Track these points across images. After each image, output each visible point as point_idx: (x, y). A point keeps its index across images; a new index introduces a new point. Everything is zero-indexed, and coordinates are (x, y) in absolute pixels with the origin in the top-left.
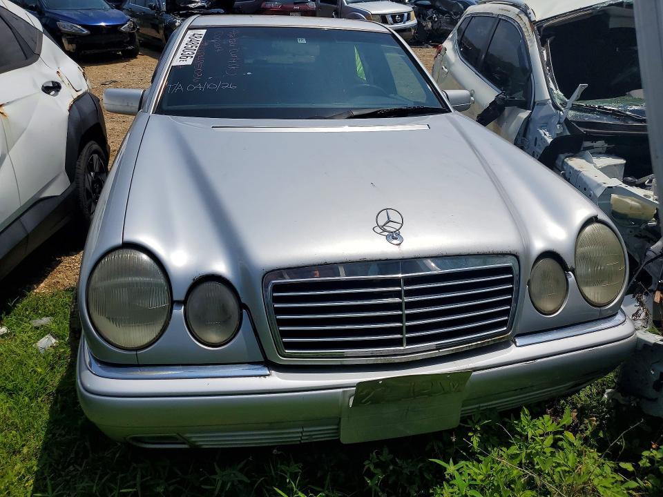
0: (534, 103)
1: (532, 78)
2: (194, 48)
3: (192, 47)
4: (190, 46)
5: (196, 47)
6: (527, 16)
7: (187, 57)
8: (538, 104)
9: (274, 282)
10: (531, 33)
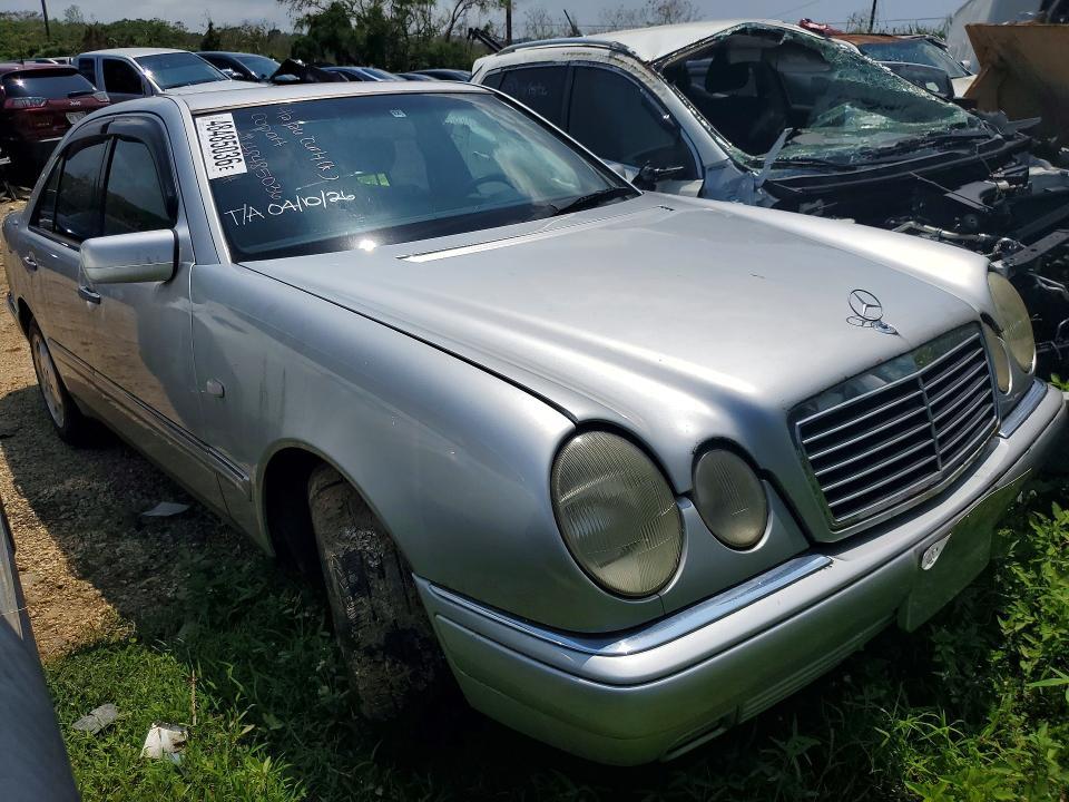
0: (703, 168)
1: (684, 136)
2: (231, 144)
3: (226, 143)
4: (221, 143)
5: (235, 142)
6: (633, 57)
7: (230, 161)
8: (710, 169)
9: (798, 423)
10: (653, 78)
